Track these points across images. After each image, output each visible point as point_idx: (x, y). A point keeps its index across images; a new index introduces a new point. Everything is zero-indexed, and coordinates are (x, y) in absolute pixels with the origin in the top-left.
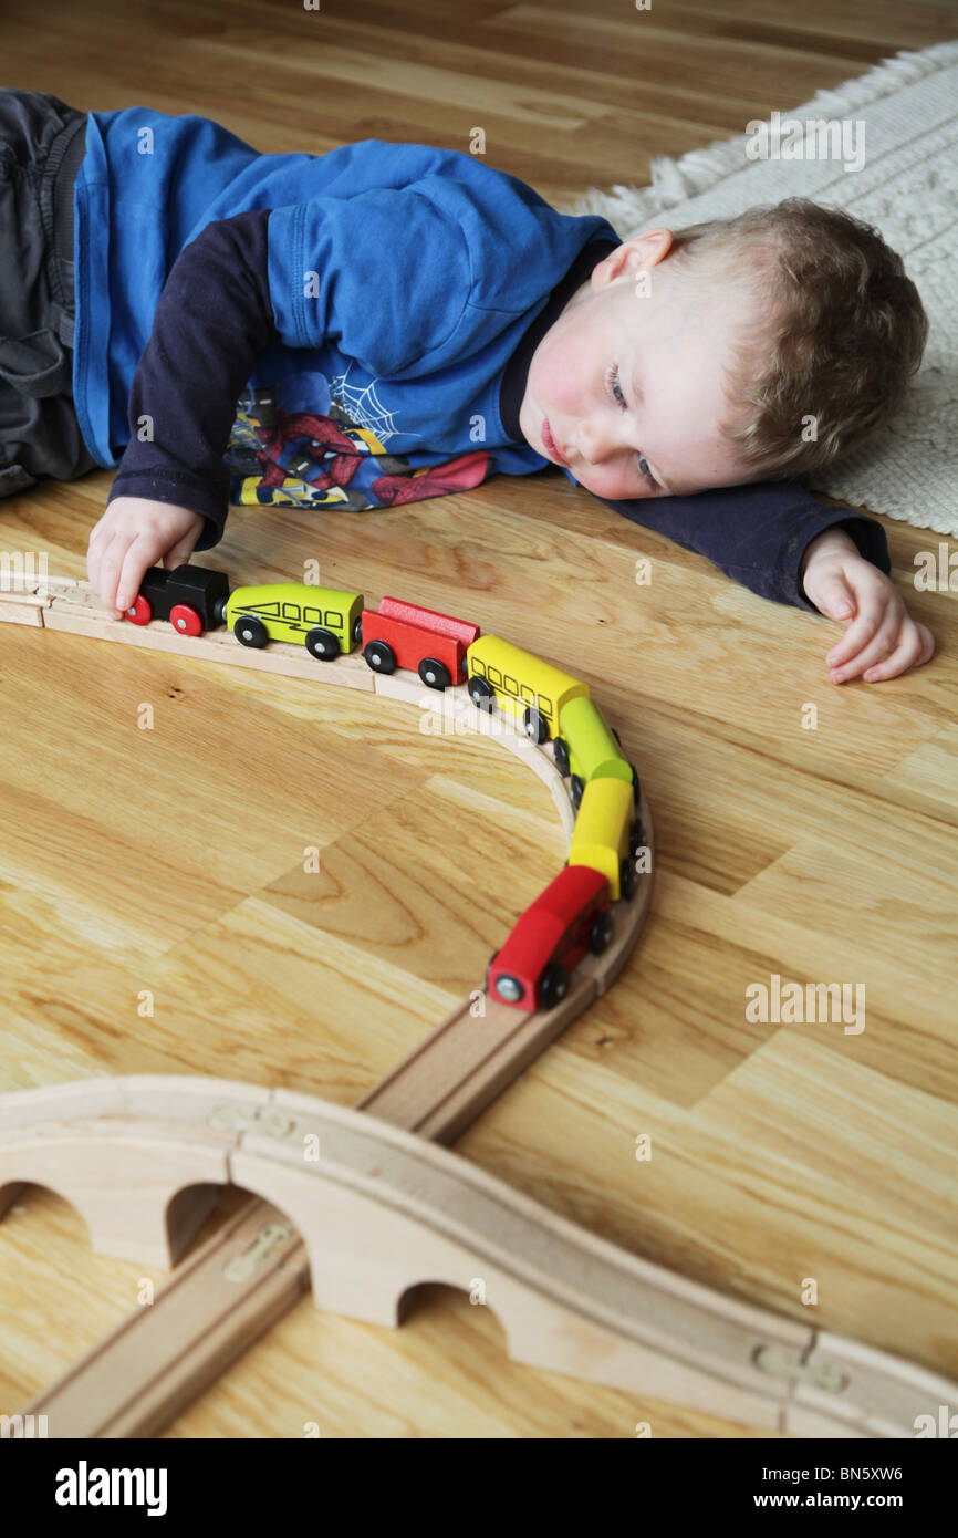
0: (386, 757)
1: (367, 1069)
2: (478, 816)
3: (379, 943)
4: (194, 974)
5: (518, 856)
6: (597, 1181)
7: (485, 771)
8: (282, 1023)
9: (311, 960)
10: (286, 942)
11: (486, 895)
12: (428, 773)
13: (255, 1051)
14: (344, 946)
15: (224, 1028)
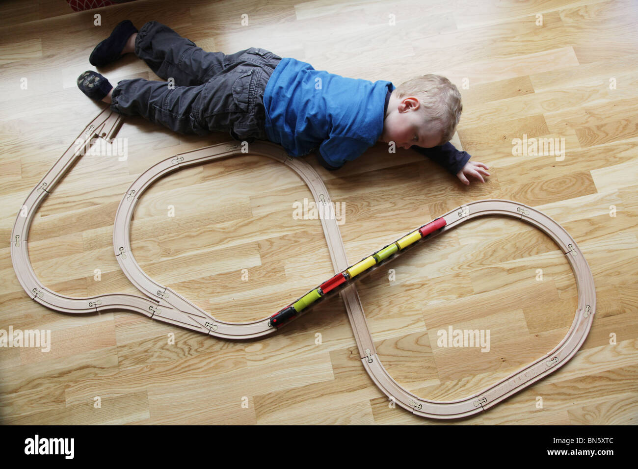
0: (452, 380)
1: (371, 317)
2: (422, 380)
3: (400, 340)
4: (412, 309)
5: (406, 377)
6: (325, 329)
7: (435, 392)
8: (391, 314)
9: (403, 328)
10: (410, 327)
11: (400, 365)
12: (442, 382)
13: (387, 306)
14: (403, 335)
15: (396, 305)
